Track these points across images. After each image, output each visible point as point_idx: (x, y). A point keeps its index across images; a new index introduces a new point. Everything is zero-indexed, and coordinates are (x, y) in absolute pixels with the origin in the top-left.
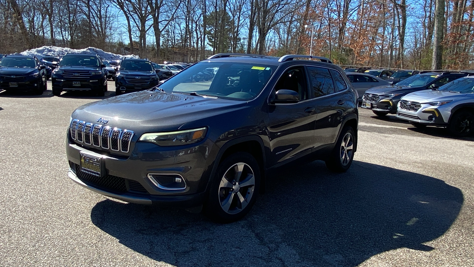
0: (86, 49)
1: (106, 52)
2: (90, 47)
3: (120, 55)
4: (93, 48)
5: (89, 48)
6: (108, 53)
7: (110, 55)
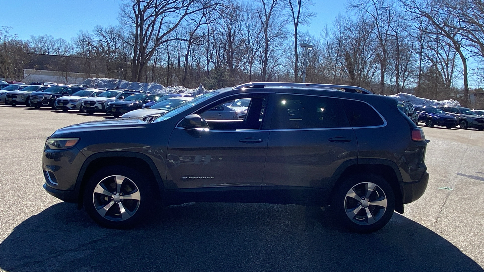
0: (396, 95)
1: (418, 98)
2: (401, 93)
3: (434, 100)
4: (404, 93)
5: (399, 94)
6: (421, 98)
7: (423, 100)
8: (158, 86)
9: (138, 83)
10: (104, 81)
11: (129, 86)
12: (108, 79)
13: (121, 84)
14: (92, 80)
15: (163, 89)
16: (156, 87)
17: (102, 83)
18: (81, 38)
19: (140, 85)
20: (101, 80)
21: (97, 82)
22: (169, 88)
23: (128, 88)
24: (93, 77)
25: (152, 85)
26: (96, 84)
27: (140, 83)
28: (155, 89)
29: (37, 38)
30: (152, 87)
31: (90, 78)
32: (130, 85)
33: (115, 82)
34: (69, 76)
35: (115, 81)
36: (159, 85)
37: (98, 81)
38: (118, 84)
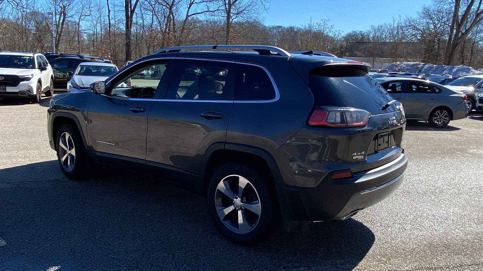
8: (465, 69)
9: (443, 65)
10: (408, 65)
11: (432, 70)
12: (412, 63)
13: (425, 68)
14: (396, 64)
15: (472, 72)
16: (463, 70)
17: (405, 67)
18: (407, 23)
19: (445, 68)
20: (405, 65)
21: (400, 67)
22: (480, 70)
23: (431, 72)
24: (398, 62)
25: (459, 67)
26: (399, 68)
27: (446, 66)
28: (461, 72)
29: (376, 27)
30: (458, 71)
31: (394, 63)
32: (434, 69)
33: (419, 66)
34: (375, 62)
35: (419, 64)
36: (467, 67)
37: (402, 66)
38: (421, 68)
